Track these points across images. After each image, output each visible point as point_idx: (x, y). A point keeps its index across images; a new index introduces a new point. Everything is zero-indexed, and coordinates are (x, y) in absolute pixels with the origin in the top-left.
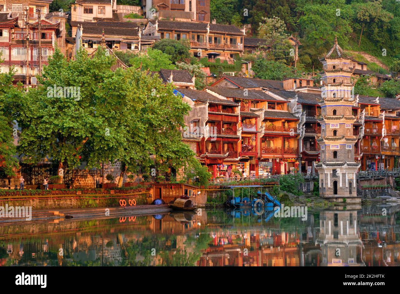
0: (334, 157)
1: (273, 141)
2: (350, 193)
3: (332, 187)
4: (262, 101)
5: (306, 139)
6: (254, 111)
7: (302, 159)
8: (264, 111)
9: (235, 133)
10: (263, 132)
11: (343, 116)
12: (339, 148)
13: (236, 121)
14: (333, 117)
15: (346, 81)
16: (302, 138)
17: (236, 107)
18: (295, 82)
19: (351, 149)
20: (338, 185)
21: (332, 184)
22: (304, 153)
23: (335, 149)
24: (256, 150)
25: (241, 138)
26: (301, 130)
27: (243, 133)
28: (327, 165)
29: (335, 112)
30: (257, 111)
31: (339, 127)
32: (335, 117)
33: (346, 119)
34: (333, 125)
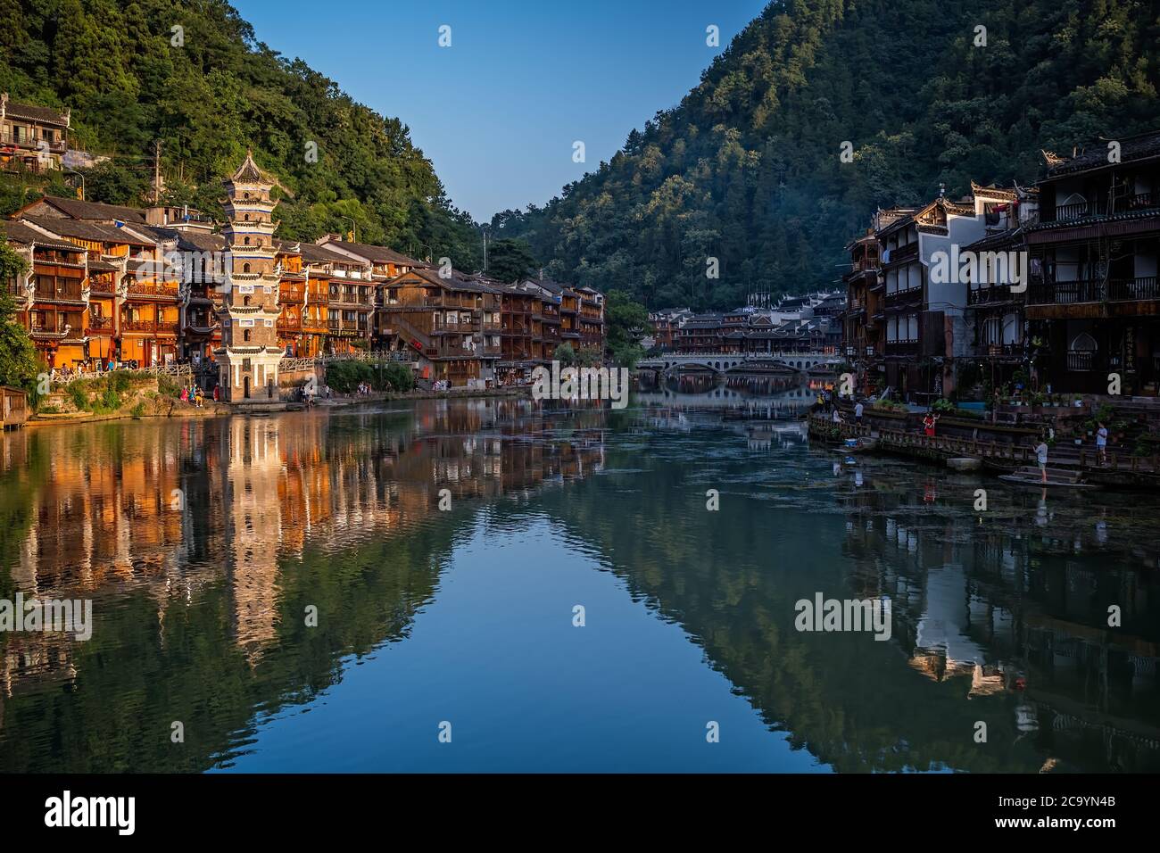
0: (246, 339)
1: (139, 310)
2: (270, 395)
3: (242, 387)
4: (120, 244)
5: (192, 308)
6: (108, 260)
7: (185, 340)
8: (126, 261)
9: (79, 297)
10: (125, 295)
11: (261, 275)
12: (253, 325)
13: (79, 277)
14: (245, 275)
15: (264, 219)
16: (186, 306)
17: (80, 253)
18: (167, 212)
19: (271, 326)
20: (251, 383)
21: (242, 382)
22: (188, 331)
23: (246, 325)
24: (113, 325)
25: (88, 304)
26: (186, 293)
27: (92, 297)
28: (234, 352)
29: (247, 268)
30: (114, 259)
31: (253, 292)
32: (247, 275)
33: (265, 278)
34: (244, 288)
